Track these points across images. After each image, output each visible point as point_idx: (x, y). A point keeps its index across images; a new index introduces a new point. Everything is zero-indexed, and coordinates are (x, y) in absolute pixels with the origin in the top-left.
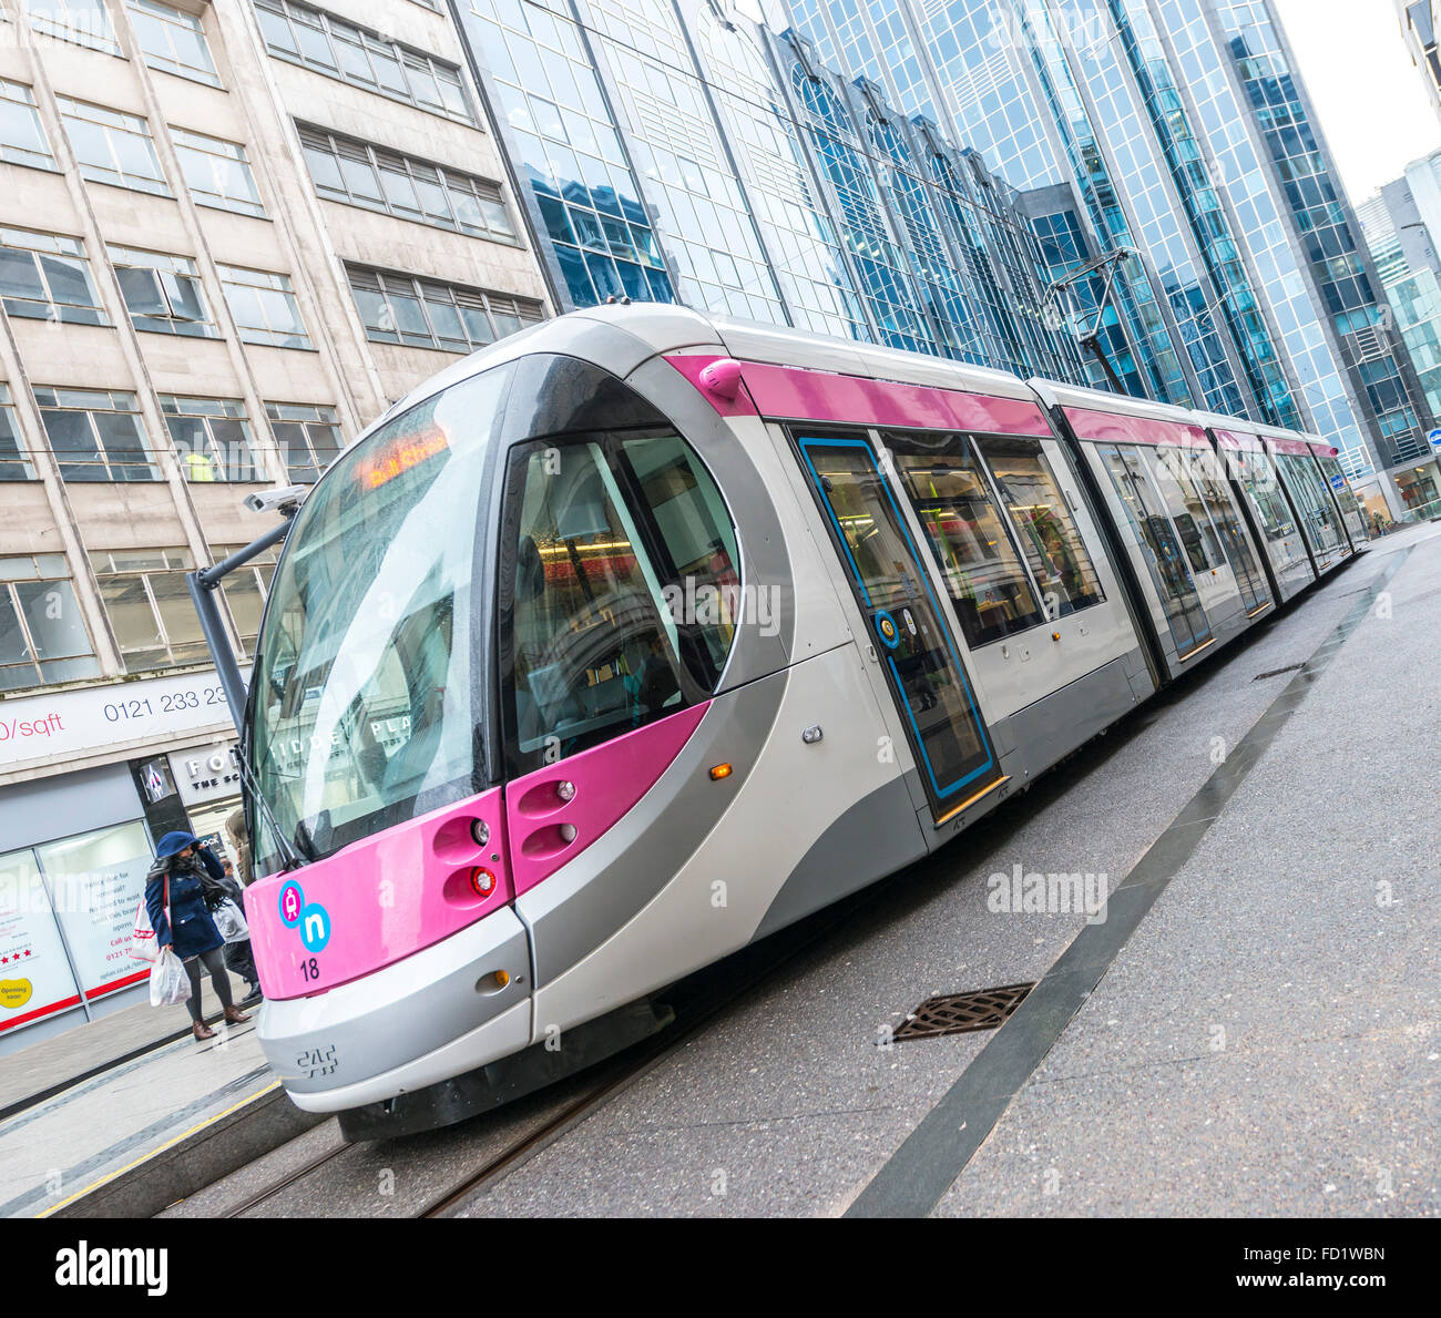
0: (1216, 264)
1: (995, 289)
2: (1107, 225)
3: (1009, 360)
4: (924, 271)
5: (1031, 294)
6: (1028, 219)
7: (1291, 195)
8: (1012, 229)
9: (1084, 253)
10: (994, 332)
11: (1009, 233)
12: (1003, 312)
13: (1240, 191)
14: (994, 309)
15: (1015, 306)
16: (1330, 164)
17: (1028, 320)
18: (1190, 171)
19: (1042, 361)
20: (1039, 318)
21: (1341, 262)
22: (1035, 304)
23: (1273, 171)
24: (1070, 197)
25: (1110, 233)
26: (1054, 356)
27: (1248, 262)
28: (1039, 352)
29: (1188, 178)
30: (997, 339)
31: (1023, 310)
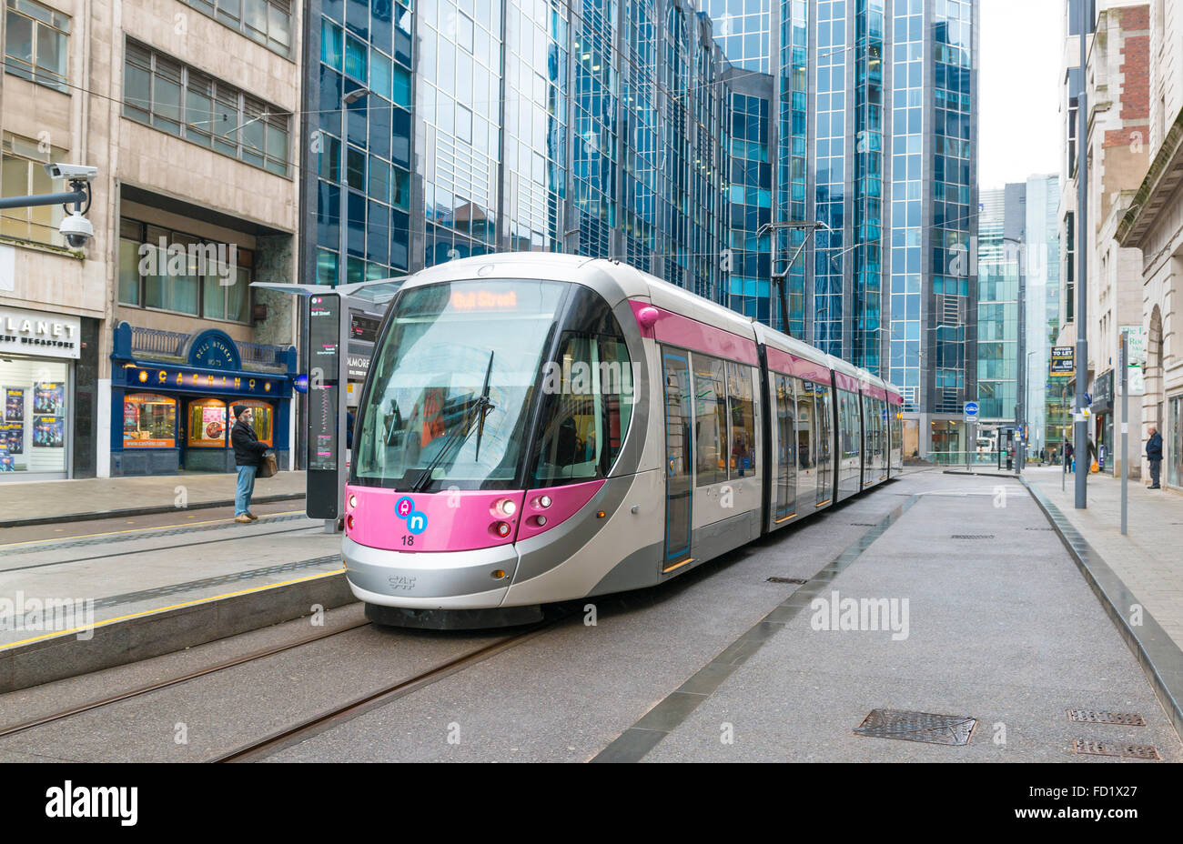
0: (862, 195)
1: (682, 138)
2: (790, 125)
3: (672, 202)
4: (631, 99)
5: (709, 154)
6: (730, 91)
7: (938, 165)
8: (715, 95)
9: (764, 139)
10: (669, 173)
11: (710, 96)
12: (682, 160)
13: (901, 146)
14: (676, 155)
15: (693, 159)
16: (974, 155)
17: (699, 175)
18: (870, 111)
19: (698, 213)
20: (709, 176)
21: (955, 235)
22: (709, 164)
23: (931, 141)
24: (771, 88)
25: (790, 132)
26: (709, 214)
27: (887, 205)
28: (699, 205)
29: (867, 116)
30: (668, 181)
31: (699, 165)
